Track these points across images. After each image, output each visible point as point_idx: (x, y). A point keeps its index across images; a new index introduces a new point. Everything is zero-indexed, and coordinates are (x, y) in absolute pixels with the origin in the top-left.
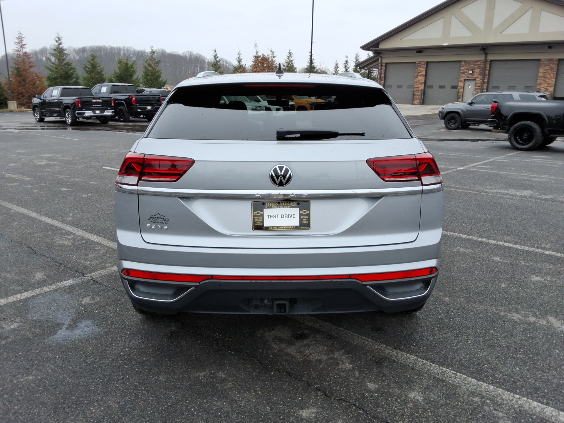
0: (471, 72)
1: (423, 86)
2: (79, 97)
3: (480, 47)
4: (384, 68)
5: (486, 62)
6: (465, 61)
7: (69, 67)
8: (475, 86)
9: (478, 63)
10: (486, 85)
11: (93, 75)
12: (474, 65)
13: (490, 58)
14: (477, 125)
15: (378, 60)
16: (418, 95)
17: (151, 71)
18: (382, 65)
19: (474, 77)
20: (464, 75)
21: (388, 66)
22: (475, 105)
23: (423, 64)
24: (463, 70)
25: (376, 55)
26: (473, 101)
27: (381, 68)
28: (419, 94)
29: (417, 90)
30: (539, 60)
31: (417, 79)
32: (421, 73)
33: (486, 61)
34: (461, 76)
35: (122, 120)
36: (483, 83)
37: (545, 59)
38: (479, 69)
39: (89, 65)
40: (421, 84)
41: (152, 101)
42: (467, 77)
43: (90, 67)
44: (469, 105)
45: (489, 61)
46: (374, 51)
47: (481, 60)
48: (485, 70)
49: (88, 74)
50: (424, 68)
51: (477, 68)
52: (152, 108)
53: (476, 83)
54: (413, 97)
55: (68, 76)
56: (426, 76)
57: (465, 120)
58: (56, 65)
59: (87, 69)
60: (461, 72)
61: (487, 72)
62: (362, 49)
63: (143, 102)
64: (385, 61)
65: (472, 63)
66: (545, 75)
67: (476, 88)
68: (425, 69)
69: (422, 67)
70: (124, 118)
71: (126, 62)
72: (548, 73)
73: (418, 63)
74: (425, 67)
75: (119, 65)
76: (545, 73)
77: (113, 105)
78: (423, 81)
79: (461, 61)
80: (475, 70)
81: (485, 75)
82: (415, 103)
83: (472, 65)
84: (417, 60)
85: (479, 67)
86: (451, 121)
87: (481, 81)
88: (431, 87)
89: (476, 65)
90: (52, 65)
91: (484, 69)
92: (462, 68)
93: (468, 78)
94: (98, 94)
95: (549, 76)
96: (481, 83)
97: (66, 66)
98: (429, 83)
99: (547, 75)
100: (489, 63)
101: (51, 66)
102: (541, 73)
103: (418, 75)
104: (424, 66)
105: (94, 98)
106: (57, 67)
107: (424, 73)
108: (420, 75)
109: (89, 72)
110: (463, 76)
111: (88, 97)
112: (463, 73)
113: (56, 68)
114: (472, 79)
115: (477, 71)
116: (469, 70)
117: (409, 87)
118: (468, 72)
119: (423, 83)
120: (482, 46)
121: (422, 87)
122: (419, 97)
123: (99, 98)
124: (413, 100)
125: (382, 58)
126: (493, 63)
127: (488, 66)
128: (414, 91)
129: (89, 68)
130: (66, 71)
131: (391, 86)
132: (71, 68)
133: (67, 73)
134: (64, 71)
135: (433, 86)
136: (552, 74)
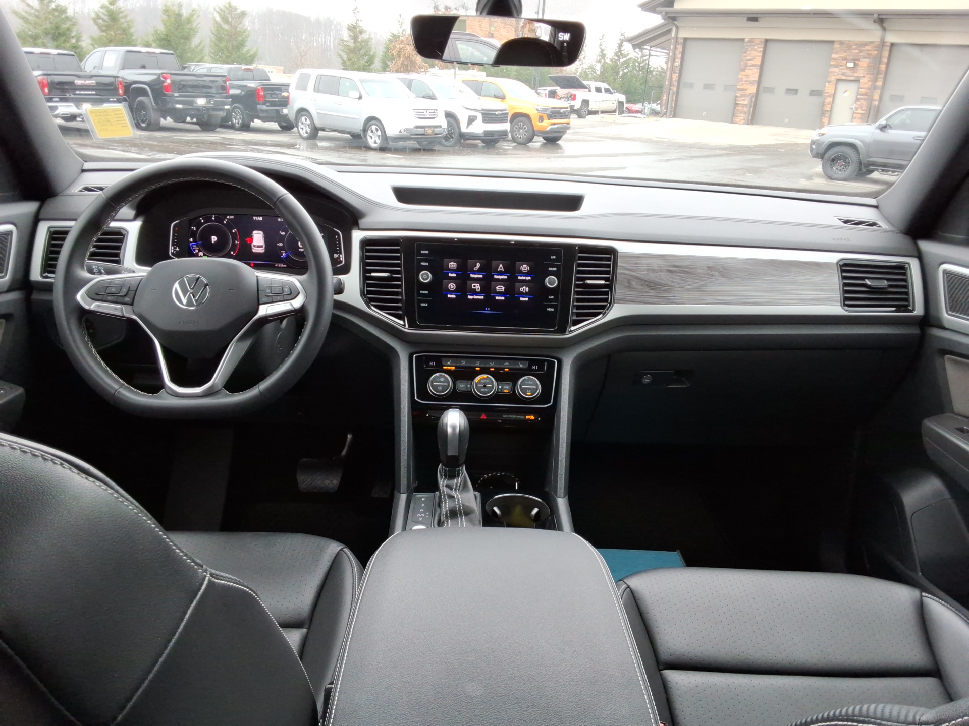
0: (851, 65)
1: (755, 87)
2: (46, 72)
3: (876, 16)
4: (680, 48)
5: (883, 46)
6: (841, 43)
7: (63, 16)
8: (858, 94)
9: (867, 48)
10: (879, 92)
11: (111, 35)
12: (857, 52)
13: (891, 38)
15: (669, 31)
16: (744, 106)
17: (226, 30)
18: (677, 42)
19: (856, 74)
20: (836, 70)
21: (689, 43)
22: (891, 131)
23: (759, 44)
24: (835, 59)
25: (667, 22)
26: (889, 123)
27: (675, 49)
28: (746, 103)
29: (742, 96)
31: (743, 73)
32: (753, 62)
33: (883, 43)
34: (831, 72)
35: (144, 125)
36: (875, 88)
38: (867, 60)
39: (103, 13)
40: (752, 83)
41: (210, 87)
42: (843, 74)
43: (106, 18)
44: (878, 131)
45: (889, 44)
46: (664, 13)
47: (871, 43)
48: (880, 62)
49: (103, 31)
50: (759, 52)
51: (865, 58)
52: (209, 102)
53: (859, 88)
54: (735, 108)
55: (59, 34)
56: (761, 67)
57: (868, 161)
58: (36, 10)
59: (100, 21)
60: (832, 63)
61: (883, 67)
62: (640, 9)
63: (190, 89)
64: (683, 34)
65: (854, 47)
67: (859, 97)
68: (761, 54)
69: (755, 50)
70: (147, 122)
71: (177, 12)
73: (748, 42)
74: (762, 50)
75: (165, 17)
77: (121, 92)
78: (755, 77)
79: (832, 42)
80: (859, 60)
81: (878, 72)
82: (737, 120)
83: (854, 51)
84: (747, 35)
85: (869, 56)
86: (837, 162)
87: (870, 83)
88: (771, 90)
89: (861, 52)
90: (28, 9)
91: (878, 60)
92: (834, 56)
93: (844, 77)
96: (869, 89)
97: (56, 14)
98: (767, 83)
100: (888, 48)
101: (26, 12)
103: (746, 66)
104: (760, 48)
105: (79, 77)
106: (37, 13)
107: (758, 61)
108: (749, 66)
109: (104, 28)
110: (835, 72)
111: (66, 72)
112: (836, 66)
113: (37, 17)
114: (853, 78)
115: (864, 63)
116: (848, 61)
117: (727, 88)
118: (846, 64)
119: (755, 81)
120: (879, 15)
121: (752, 89)
122: (745, 109)
123: (91, 77)
124: (734, 115)
125: (677, 28)
126: (896, 49)
127: (886, 54)
128: (736, 97)
129: (103, 20)
130: (56, 23)
131: (691, 85)
132: (67, 18)
133: (57, 28)
134: (51, 23)
135: (773, 89)
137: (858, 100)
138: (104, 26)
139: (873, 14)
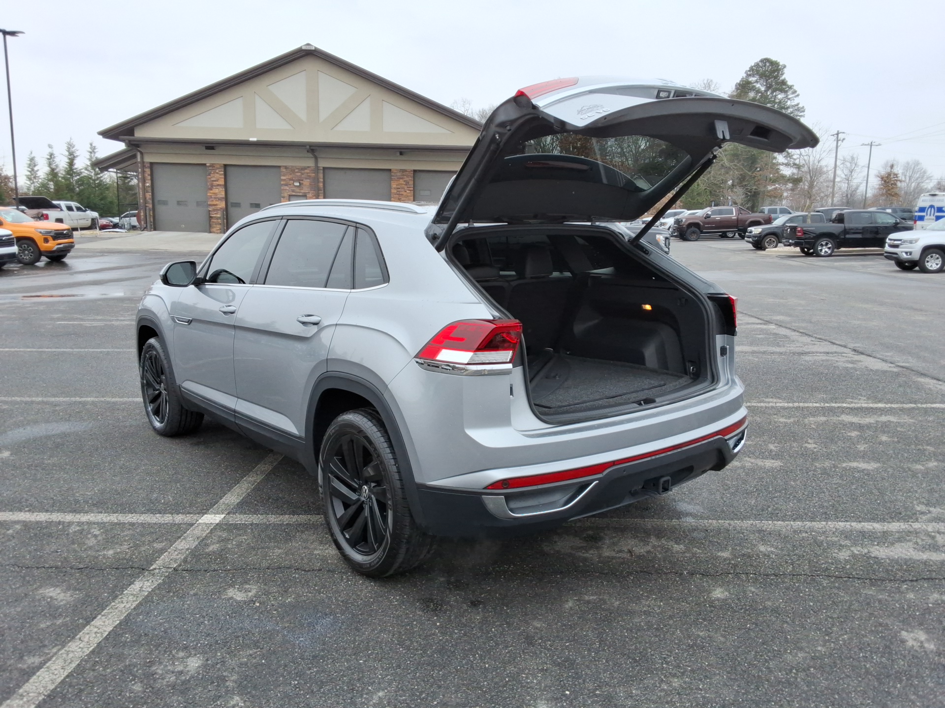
0: (297, 184)
1: (224, 203)
3: (308, 147)
4: (148, 171)
5: (318, 169)
6: (286, 167)
9: (306, 171)
12: (299, 174)
13: (323, 164)
15: (134, 156)
16: (218, 218)
18: (143, 166)
19: (302, 191)
20: (287, 188)
21: (155, 167)
23: (219, 168)
24: (285, 180)
25: (130, 148)
27: (143, 172)
28: (219, 216)
29: (214, 210)
30: (390, 170)
31: (211, 192)
32: (217, 183)
33: (317, 167)
34: (284, 189)
37: (396, 170)
38: (308, 180)
40: (220, 199)
42: (293, 191)
45: (322, 168)
46: (127, 141)
47: (308, 167)
48: (318, 182)
50: (221, 175)
51: (306, 179)
54: (210, 221)
56: (226, 186)
60: (282, 183)
61: (321, 185)
62: (101, 137)
64: (148, 159)
65: (296, 170)
66: (399, 191)
68: (223, 176)
69: (217, 173)
72: (403, 188)
73: (210, 166)
74: (223, 173)
76: (399, 188)
78: (223, 194)
79: (279, 167)
80: (302, 180)
81: (319, 189)
82: (214, 230)
83: (297, 174)
84: (208, 161)
85: (309, 177)
87: (314, 197)
88: (237, 205)
89: (302, 174)
91: (316, 180)
92: (283, 178)
93: (294, 194)
95: (405, 194)
98: (233, 199)
99: (402, 191)
100: (322, 171)
102: (395, 188)
103: (212, 186)
104: (221, 171)
107: (222, 182)
108: (215, 186)
110: (286, 190)
112: (286, 185)
114: (301, 194)
115: (306, 182)
116: (294, 181)
117: (198, 204)
118: (293, 184)
119: (223, 198)
120: (310, 146)
121: (222, 205)
122: (219, 220)
124: (210, 226)
125: (142, 153)
126: (326, 171)
127: (321, 175)
128: (209, 211)
131: (165, 203)
135: (240, 204)
136: (409, 190)
139: (305, 146)
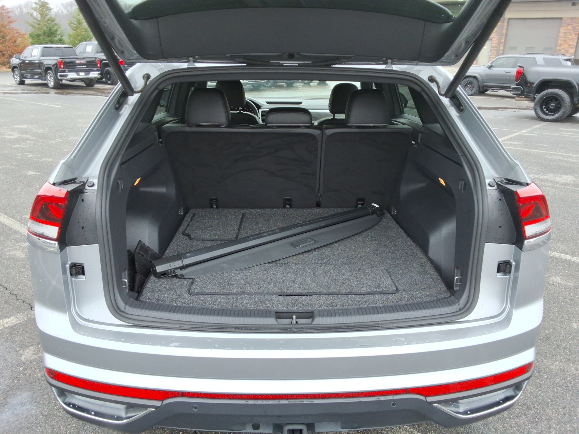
2: (61, 57)
5: (504, 20)
7: (53, 23)
8: (491, 47)
10: (503, 45)
11: (79, 32)
13: (508, 15)
14: (495, 90)
22: (494, 69)
26: (493, 64)
30: (561, 18)
35: (109, 82)
36: (500, 43)
37: (567, 18)
39: (74, 20)
43: (75, 23)
44: (488, 69)
45: (507, 19)
49: (74, 30)
53: (492, 44)
55: (52, 33)
57: (483, 85)
58: (38, 21)
59: (72, 25)
61: (504, 31)
66: (566, 35)
70: (111, 81)
72: (570, 33)
76: (566, 33)
77: (99, 65)
81: (502, 34)
86: (468, 86)
87: (498, 41)
90: (33, 20)
91: (502, 28)
94: (83, 53)
95: (570, 37)
96: (497, 44)
97: (49, 22)
99: (568, 35)
100: (507, 21)
101: (33, 22)
102: (563, 33)
105: (77, 59)
106: (39, 22)
109: (75, 29)
111: (71, 57)
113: (39, 24)
123: (84, 58)
126: (511, 21)
127: (506, 24)
129: (74, 24)
130: (50, 27)
132: (55, 24)
133: (50, 30)
134: (47, 27)
136: (574, 34)
137: (491, 50)
138: (75, 27)
